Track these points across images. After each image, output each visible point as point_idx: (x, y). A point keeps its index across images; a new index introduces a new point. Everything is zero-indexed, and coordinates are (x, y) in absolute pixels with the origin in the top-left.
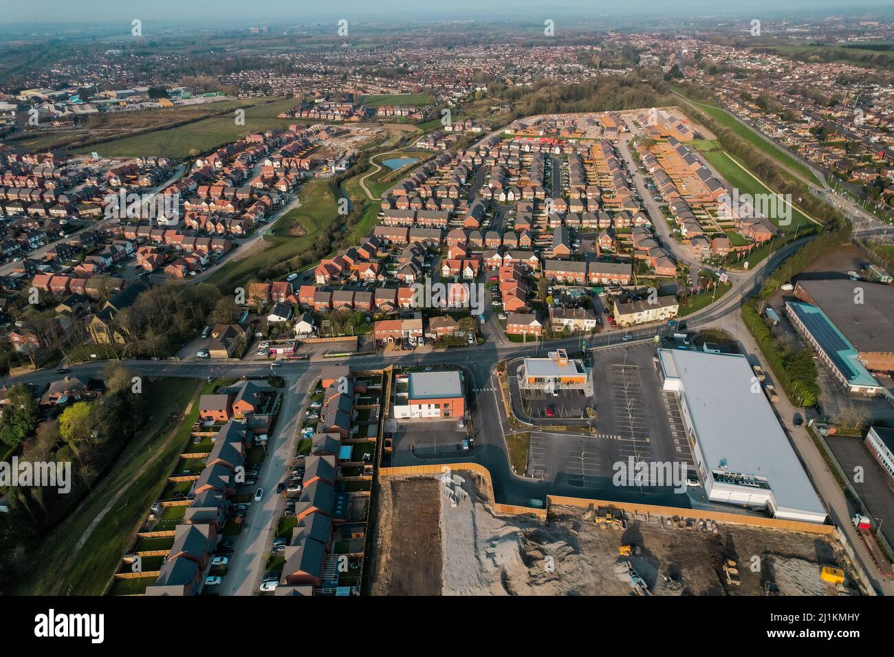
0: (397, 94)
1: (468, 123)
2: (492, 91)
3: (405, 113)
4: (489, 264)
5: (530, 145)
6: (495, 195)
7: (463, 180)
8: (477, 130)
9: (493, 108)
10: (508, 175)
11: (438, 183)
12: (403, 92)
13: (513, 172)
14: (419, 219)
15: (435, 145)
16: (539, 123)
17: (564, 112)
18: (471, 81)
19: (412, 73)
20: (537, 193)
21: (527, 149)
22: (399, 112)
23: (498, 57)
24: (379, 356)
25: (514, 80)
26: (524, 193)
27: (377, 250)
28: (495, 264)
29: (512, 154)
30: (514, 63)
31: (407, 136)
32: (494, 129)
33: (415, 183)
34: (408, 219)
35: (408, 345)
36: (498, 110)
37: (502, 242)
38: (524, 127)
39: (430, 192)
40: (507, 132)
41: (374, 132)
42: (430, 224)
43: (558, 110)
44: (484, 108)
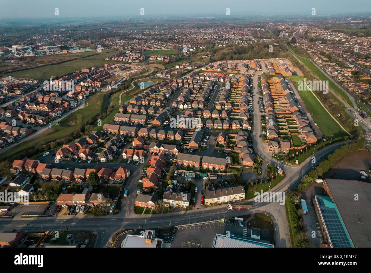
0: (164, 49)
1: (188, 64)
2: (207, 48)
3: (162, 59)
4: (152, 151)
5: (209, 77)
6: (178, 105)
7: (167, 96)
8: (190, 68)
9: (203, 57)
10: (192, 93)
11: (156, 97)
12: (167, 48)
13: (195, 91)
14: (131, 119)
15: (166, 75)
16: (220, 65)
17: (234, 60)
18: (200, 44)
19: (176, 40)
20: (200, 105)
21: (208, 79)
22: (159, 59)
23: (217, 33)
24: (54, 218)
25: (219, 44)
26: (193, 105)
27: (99, 138)
28: (155, 151)
29: (198, 82)
30: (223, 36)
31: (156, 70)
32: (198, 68)
33: (143, 97)
34: (126, 119)
35: (74, 211)
36: (205, 58)
37: (166, 136)
38: (212, 67)
39: (147, 102)
40: (203, 69)
41: (142, 68)
42: (137, 122)
43: (232, 59)
44: (199, 57)
